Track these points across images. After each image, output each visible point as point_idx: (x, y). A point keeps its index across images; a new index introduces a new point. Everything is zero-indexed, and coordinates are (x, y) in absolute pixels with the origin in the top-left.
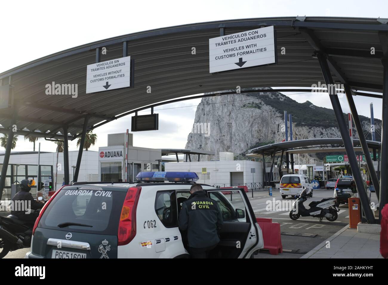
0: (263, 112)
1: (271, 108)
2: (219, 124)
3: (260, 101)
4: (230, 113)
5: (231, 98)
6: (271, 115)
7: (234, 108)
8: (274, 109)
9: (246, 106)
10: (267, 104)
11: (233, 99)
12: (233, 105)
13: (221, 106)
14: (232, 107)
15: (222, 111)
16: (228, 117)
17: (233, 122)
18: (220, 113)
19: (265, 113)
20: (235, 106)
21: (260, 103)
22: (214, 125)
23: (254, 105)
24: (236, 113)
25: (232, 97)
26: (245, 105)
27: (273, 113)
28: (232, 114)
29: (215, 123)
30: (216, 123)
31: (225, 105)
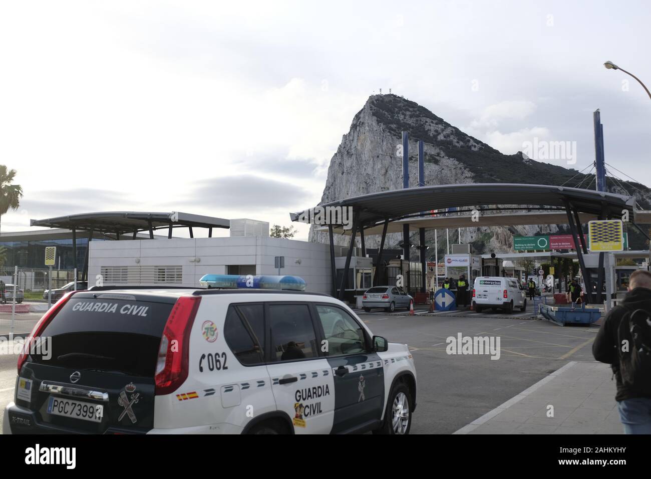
0: (443, 169)
1: (457, 163)
2: (367, 189)
3: (438, 150)
4: (387, 171)
5: (389, 144)
6: (456, 174)
7: (394, 162)
8: (461, 165)
9: (414, 159)
10: (450, 156)
11: (392, 146)
12: (391, 158)
13: (372, 159)
14: (390, 161)
15: (374, 167)
16: (383, 178)
17: (392, 186)
18: (369, 171)
19: (446, 172)
20: (395, 158)
21: (438, 155)
22: (359, 190)
23: (427, 158)
24: (397, 170)
25: (391, 144)
26: (412, 157)
27: (460, 171)
28: (390, 172)
29: (361, 188)
30: (363, 188)
31: (378, 157)
